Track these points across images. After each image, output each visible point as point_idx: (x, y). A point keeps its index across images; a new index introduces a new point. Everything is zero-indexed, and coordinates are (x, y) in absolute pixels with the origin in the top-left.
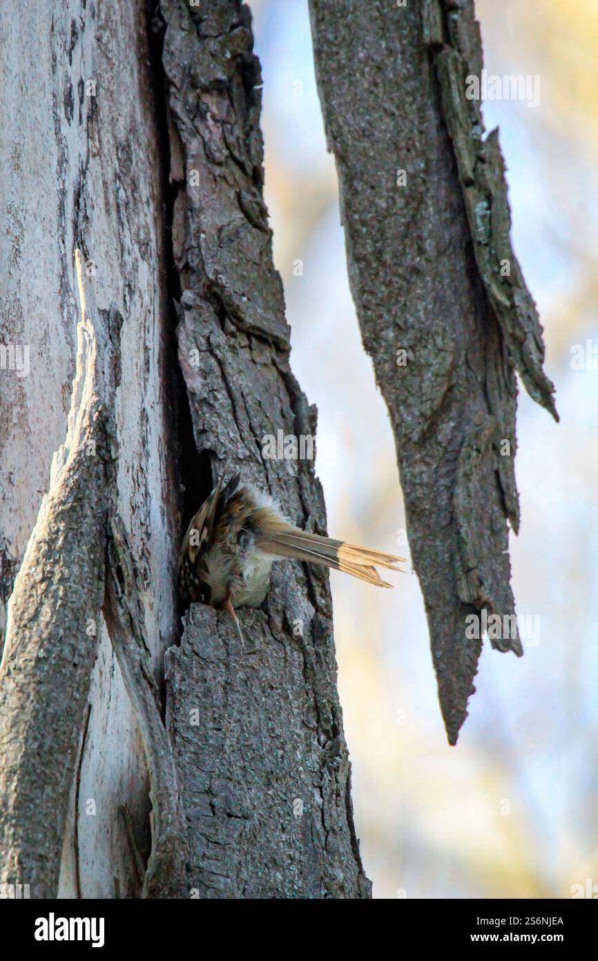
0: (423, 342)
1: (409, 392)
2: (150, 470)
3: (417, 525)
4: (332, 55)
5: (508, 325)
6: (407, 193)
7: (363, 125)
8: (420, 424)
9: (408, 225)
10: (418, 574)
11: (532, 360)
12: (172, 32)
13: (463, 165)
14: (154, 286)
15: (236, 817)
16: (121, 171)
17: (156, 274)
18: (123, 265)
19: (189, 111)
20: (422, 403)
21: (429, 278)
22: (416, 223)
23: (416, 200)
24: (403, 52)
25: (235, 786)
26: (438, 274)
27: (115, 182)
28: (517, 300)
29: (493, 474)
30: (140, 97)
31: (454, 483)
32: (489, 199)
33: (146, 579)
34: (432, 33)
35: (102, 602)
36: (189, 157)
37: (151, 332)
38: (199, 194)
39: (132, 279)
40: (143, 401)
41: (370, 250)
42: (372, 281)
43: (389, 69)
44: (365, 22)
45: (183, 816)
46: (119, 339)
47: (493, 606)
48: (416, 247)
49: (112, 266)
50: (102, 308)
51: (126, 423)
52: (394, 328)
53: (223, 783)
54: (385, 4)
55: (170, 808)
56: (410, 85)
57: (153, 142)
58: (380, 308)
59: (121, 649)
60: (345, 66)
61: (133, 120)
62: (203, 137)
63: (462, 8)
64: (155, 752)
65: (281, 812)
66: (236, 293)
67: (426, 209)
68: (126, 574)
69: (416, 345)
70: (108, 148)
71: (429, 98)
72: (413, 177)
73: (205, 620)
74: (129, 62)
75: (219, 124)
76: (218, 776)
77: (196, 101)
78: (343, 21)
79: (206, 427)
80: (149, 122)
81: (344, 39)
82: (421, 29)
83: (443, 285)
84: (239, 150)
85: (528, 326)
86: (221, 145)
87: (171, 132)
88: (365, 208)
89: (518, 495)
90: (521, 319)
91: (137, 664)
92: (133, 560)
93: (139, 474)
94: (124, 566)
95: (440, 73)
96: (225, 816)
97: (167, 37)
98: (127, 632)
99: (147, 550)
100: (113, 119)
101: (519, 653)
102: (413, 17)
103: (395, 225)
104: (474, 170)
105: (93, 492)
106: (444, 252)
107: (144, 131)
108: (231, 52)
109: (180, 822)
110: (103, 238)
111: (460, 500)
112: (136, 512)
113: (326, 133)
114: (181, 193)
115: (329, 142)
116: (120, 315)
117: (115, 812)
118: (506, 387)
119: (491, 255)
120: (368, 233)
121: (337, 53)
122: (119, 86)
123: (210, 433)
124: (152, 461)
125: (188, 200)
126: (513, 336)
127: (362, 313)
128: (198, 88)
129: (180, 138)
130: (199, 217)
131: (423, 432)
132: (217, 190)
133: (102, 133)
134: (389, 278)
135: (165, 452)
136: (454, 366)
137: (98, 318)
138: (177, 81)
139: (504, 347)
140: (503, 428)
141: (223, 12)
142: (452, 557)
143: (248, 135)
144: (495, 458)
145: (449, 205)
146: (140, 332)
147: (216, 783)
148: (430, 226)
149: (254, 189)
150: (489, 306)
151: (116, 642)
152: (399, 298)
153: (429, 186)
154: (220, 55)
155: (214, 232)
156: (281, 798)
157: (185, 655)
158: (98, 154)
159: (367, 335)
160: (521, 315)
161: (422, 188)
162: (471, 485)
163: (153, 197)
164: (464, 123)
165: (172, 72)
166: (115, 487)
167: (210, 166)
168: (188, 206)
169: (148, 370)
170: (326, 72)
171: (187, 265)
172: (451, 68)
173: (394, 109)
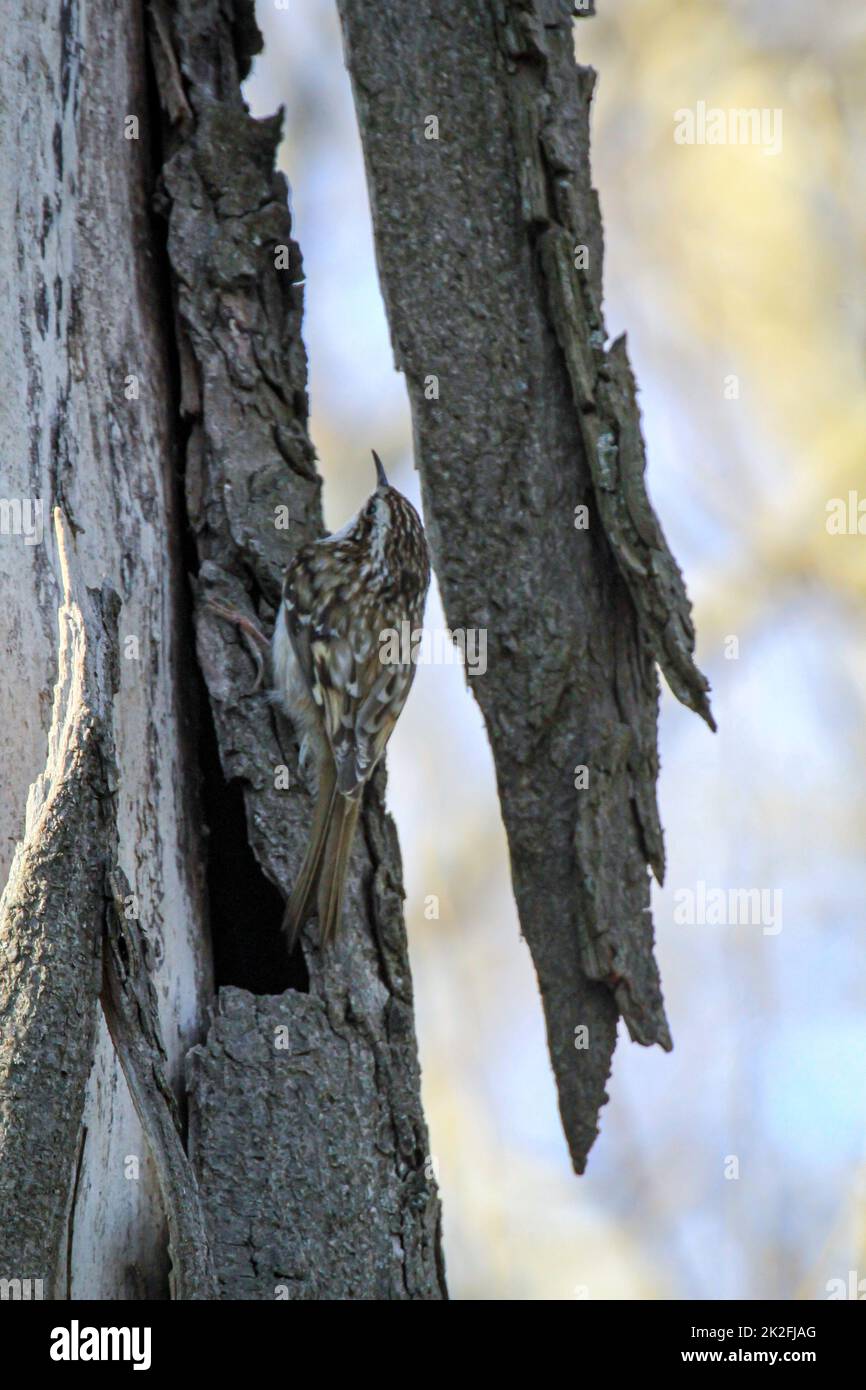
0: (531, 625)
1: (512, 694)
2: (161, 807)
3: (525, 876)
4: (398, 238)
5: (644, 601)
6: (504, 423)
7: (443, 332)
8: (526, 737)
9: (506, 468)
10: (529, 941)
11: (677, 649)
12: (182, 211)
13: (580, 385)
14: (163, 557)
15: (287, 1277)
16: (115, 400)
17: (165, 540)
18: (119, 528)
19: (206, 318)
20: (531, 708)
21: (535, 539)
22: (517, 465)
23: (516, 433)
24: (495, 233)
25: (284, 1235)
26: (547, 534)
27: (107, 415)
28: (657, 568)
29: (628, 804)
30: (140, 301)
31: (575, 816)
32: (616, 429)
33: (158, 955)
34: (534, 206)
35: (98, 987)
36: (206, 380)
37: (160, 618)
38: (221, 430)
39: (132, 546)
40: (150, 713)
41: (455, 502)
42: (459, 544)
43: (477, 256)
44: (442, 194)
45: (215, 1277)
46: (116, 629)
47: (631, 982)
48: (517, 497)
49: (104, 529)
50: (92, 587)
51: (128, 742)
52: (489, 608)
53: (268, 1231)
54: (469, 168)
55: (196, 1267)
56: (505, 279)
57: (157, 360)
58: (470, 581)
59: (126, 1051)
60: (416, 253)
61: (130, 331)
62: (225, 353)
63: (573, 172)
64: (174, 1190)
65: (348, 1270)
66: (274, 563)
67: (530, 446)
68: (131, 948)
69: (519, 631)
70: (96, 369)
71: (532, 294)
72: (512, 402)
73: (240, 1010)
74: (122, 253)
75: (246, 335)
76: (261, 1222)
77: (214, 305)
78: (413, 192)
79: (237, 745)
80: (152, 334)
81: (414, 216)
82: (518, 201)
83: (555, 548)
84: (275, 370)
85: (672, 603)
86: (250, 363)
87: (181, 346)
88: (447, 444)
89: (662, 832)
90: (662, 593)
91: (148, 1071)
92: (140, 930)
93: (147, 812)
94: (128, 938)
95: (546, 263)
96: (272, 1276)
97: (173, 218)
98: (133, 1028)
99: (159, 915)
100: (102, 330)
101: (668, 1047)
102: (507, 186)
103: (489, 469)
104: (595, 391)
105: (85, 837)
106: (556, 503)
107: (145, 346)
108: (261, 237)
109: (210, 1286)
110: (92, 491)
111: (584, 840)
112: (143, 864)
113: (393, 344)
114: (196, 429)
115: (397, 357)
116: (117, 596)
117: (121, 1273)
118: (643, 686)
119: (619, 506)
120: (452, 479)
121: (405, 236)
122: (109, 285)
123: (242, 755)
124: (163, 794)
125: (206, 439)
126: (651, 615)
127: (446, 588)
128: (216, 286)
129: (193, 355)
130: (221, 461)
131: (532, 749)
132: (246, 424)
133: (88, 349)
134: (481, 540)
135: (181, 782)
136: (573, 658)
137: (87, 600)
138: (189, 278)
139: (640, 632)
140: (640, 741)
141: (249, 183)
142: (574, 919)
143: (285, 349)
144: (631, 783)
145: (561, 439)
146: (144, 619)
147: (259, 1232)
148: (536, 468)
149: (296, 422)
150: (618, 576)
151: (120, 1041)
152: (496, 567)
153: (532, 413)
154: (246, 241)
155: (243, 482)
156: (347, 1251)
157: (213, 1057)
158: (83, 378)
159: (453, 618)
160: (663, 587)
161: (525, 417)
162: (598, 820)
163: (158, 435)
164: (579, 328)
165: (181, 264)
166: (114, 830)
167: (235, 392)
168: (207, 447)
169: (156, 671)
170: (391, 261)
171: (206, 528)
172: (559, 252)
173: (484, 312)
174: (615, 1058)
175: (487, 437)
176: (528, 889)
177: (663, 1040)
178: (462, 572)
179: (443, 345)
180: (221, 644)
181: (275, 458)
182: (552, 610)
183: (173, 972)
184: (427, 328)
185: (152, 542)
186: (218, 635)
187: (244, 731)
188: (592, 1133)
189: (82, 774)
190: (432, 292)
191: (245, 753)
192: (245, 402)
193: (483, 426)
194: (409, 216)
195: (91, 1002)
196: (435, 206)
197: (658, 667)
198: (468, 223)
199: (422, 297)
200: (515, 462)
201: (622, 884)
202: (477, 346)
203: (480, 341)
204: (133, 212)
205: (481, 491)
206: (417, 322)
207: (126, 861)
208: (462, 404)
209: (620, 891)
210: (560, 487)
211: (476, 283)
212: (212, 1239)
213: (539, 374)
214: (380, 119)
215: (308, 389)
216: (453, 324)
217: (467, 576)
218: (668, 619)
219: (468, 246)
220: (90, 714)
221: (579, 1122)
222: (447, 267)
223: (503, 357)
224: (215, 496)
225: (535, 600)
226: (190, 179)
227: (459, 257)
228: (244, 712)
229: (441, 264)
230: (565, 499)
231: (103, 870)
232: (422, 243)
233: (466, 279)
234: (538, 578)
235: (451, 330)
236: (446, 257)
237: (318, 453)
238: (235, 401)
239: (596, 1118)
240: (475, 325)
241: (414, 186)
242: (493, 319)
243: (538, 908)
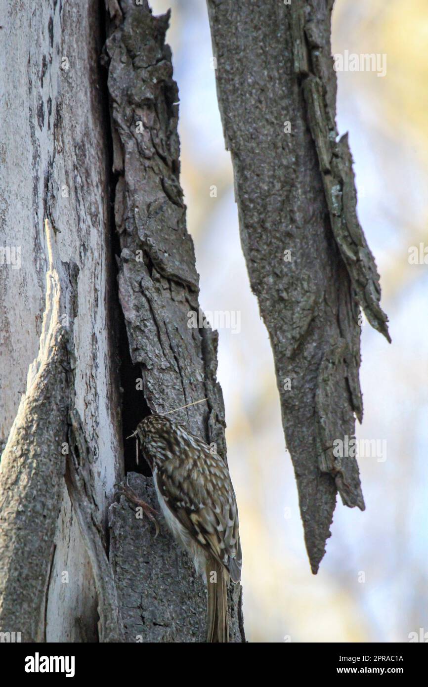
0: (294, 286)
1: (284, 321)
2: (98, 377)
3: (289, 417)
4: (228, 81)
5: (354, 274)
6: (282, 179)
7: (251, 130)
8: (291, 344)
9: (283, 202)
10: (291, 452)
11: (371, 299)
12: (115, 64)
13: (323, 160)
14: (102, 246)
15: (160, 625)
16: (78, 163)
17: (103, 236)
18: (79, 230)
19: (127, 121)
20: (293, 329)
21: (298, 240)
22: (289, 201)
23: (289, 184)
24: (280, 79)
25: (159, 603)
26: (304, 237)
27: (74, 171)
28: (361, 256)
29: (344, 380)
30: (92, 110)
31: (316, 386)
32: (341, 183)
33: (95, 455)
34: (301, 65)
35: (64, 472)
36: (127, 153)
37: (99, 278)
38: (133, 179)
39: (86, 241)
40: (93, 328)
41: (256, 220)
42: (257, 242)
43: (270, 91)
44: (253, 58)
45: (122, 625)
46: (76, 283)
47: (344, 474)
48: (288, 217)
49: (71, 231)
50: (64, 261)
51: (81, 344)
52: (273, 276)
53: (150, 601)
54: (267, 44)
55: (112, 619)
56: (285, 102)
57: (101, 142)
58: (263, 261)
59: (77, 505)
60: (238, 89)
61: (87, 127)
62: (136, 139)
63: (322, 47)
64: (102, 578)
65: (192, 622)
66: (160, 250)
67: (296, 191)
68: (81, 451)
69: (288, 288)
70: (69, 147)
71: (298, 111)
72: (287, 167)
73: (138, 484)
74: (84, 86)
75: (148, 130)
76: (147, 596)
77: (131, 114)
78: (237, 57)
79: (138, 346)
80: (98, 129)
81: (237, 69)
82: (292, 62)
83: (308, 245)
84: (163, 149)
85: (369, 274)
86: (150, 145)
87: (114, 135)
88: (253, 190)
89: (362, 395)
90: (364, 269)
91: (89, 516)
92: (86, 441)
93: (91, 380)
94: (79, 446)
95: (306, 94)
96: (152, 625)
97: (111, 68)
98: (81, 493)
99: (96, 434)
100: (72, 126)
101: (362, 508)
102: (286, 54)
103: (274, 202)
104: (331, 163)
105: (58, 392)
106: (309, 222)
107: (95, 135)
108: (157, 79)
109: (120, 630)
110: (65, 211)
111: (321, 398)
112: (88, 407)
113: (225, 136)
114: (120, 178)
115: (226, 143)
116: (77, 266)
117: (73, 622)
118: (353, 318)
119: (342, 224)
120: (255, 208)
121: (233, 80)
122: (76, 103)
123: (142, 351)
124: (99, 370)
125: (126, 184)
126: (358, 281)
127: (250, 265)
128: (133, 104)
129: (120, 140)
130: (133, 196)
131: (294, 350)
132: (147, 177)
133: (65, 136)
134: (269, 240)
135: (109, 365)
136: (316, 303)
137: (62, 268)
138: (118, 99)
139: (351, 289)
140: (351, 348)
141: (151, 50)
142: (314, 440)
143: (168, 138)
144: (346, 369)
145: (313, 188)
146: (91, 278)
147: (146, 602)
148: (299, 202)
149: (173, 176)
150: (341, 261)
151: (74, 500)
152: (277, 255)
153: (298, 174)
154: (149, 80)
155: (145, 207)
156: (192, 611)
157: (124, 509)
158: (61, 151)
159: (254, 281)
160: (364, 266)
161: (294, 176)
162: (328, 388)
163: (101, 182)
164: (323, 130)
165: (115, 92)
166: (73, 389)
167: (141, 160)
168: (126, 187)
169: (97, 305)
170: (225, 93)
171: (125, 231)
172: (314, 90)
173: (273, 120)
174: (334, 513)
175: (274, 186)
176: (291, 423)
177: (360, 504)
178: (259, 256)
179: (252, 137)
180: (131, 292)
181: (161, 195)
182: (306, 277)
183: (103, 464)
184: (243, 128)
185: (96, 238)
186: (130, 287)
187: (143, 338)
188: (322, 552)
189: (57, 359)
190: (246, 109)
191: (144, 350)
192: (146, 165)
193: (271, 180)
194: (235, 69)
195: (59, 478)
196: (249, 64)
197: (361, 308)
198: (266, 73)
199: (240, 111)
200: (288, 200)
201: (340, 422)
202: (269, 138)
203: (271, 136)
204: (90, 65)
205: (270, 214)
206: (238, 125)
207: (80, 405)
208: (261, 168)
209: (339, 425)
210: (311, 213)
211: (269, 104)
212: (121, 604)
213: (302, 153)
214: (221, 18)
215: (180, 159)
216: (257, 126)
217: (262, 259)
218: (367, 284)
219: (265, 85)
220: (62, 328)
221: (315, 546)
222: (254, 96)
223: (282, 144)
224: (130, 215)
225: (297, 273)
226: (120, 47)
227: (260, 91)
228: (143, 328)
229: (251, 94)
230: (314, 219)
231: (67, 409)
232: (242, 84)
233: (264, 103)
234: (299, 260)
235: (255, 129)
236: (254, 91)
237: (184, 193)
238: (142, 165)
239: (324, 545)
240: (269, 127)
241: (237, 53)
242: (277, 124)
243: (296, 433)
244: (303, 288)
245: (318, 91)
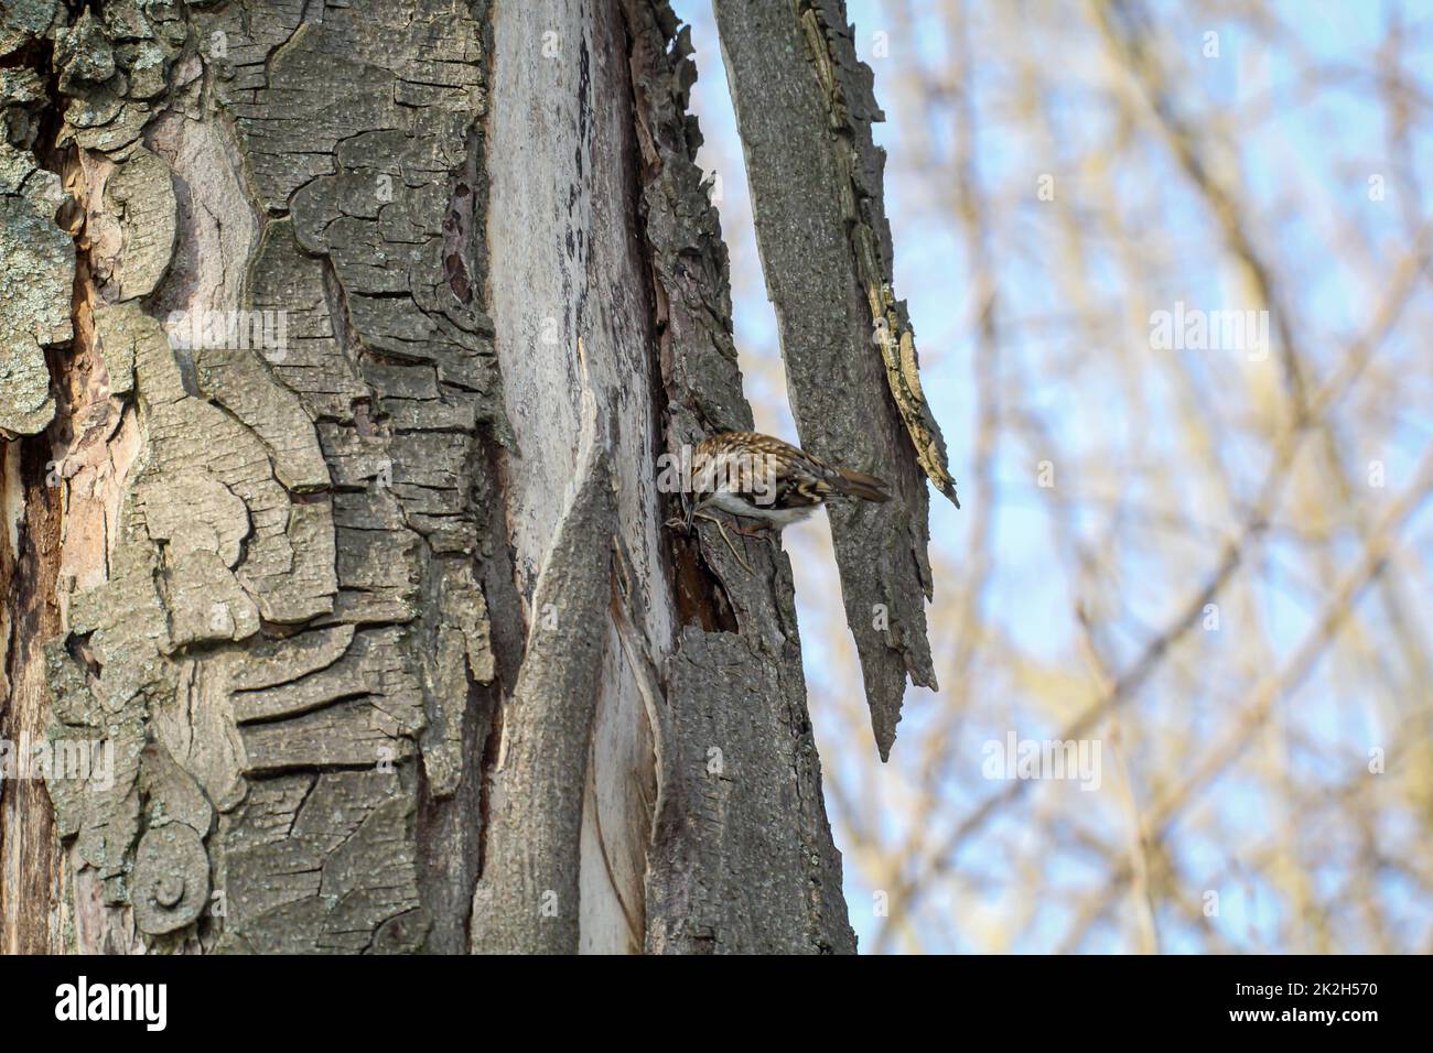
0: (850, 447)
3: (850, 591)
4: (769, 226)
6: (832, 333)
7: (796, 279)
9: (834, 358)
12: (654, 213)
18: (619, 371)
19: (670, 269)
21: (852, 399)
22: (841, 357)
23: (840, 339)
24: (826, 228)
26: (859, 395)
29: (912, 555)
34: (848, 211)
36: (671, 303)
38: (680, 330)
41: (805, 375)
42: (807, 399)
43: (815, 240)
44: (795, 203)
47: (913, 651)
48: (841, 374)
52: (826, 436)
54: (810, 191)
56: (833, 253)
58: (815, 420)
60: (780, 235)
62: (681, 289)
67: (848, 347)
69: (844, 449)
70: (604, 284)
71: (848, 262)
72: (837, 321)
75: (694, 282)
78: (777, 201)
81: (778, 214)
82: (839, 210)
83: (864, 405)
84: (711, 302)
86: (697, 296)
88: (800, 342)
95: (856, 244)
97: (650, 216)
100: (607, 265)
101: (935, 689)
102: (832, 202)
104: (885, 315)
114: (665, 330)
117: (628, 772)
119: (901, 378)
120: (803, 362)
121: (773, 225)
126: (921, 439)
128: (674, 252)
129: (663, 288)
131: (852, 516)
134: (820, 397)
136: (875, 465)
138: (659, 247)
144: (911, 540)
148: (852, 359)
149: (725, 334)
150: (900, 417)
152: (830, 413)
154: (693, 230)
161: (845, 330)
165: (655, 240)
167: (688, 310)
168: (672, 339)
171: (672, 383)
172: (864, 238)
173: (820, 270)
174: (905, 695)
175: (823, 339)
176: (852, 597)
177: (932, 685)
178: (810, 415)
179: (796, 287)
181: (712, 348)
182: (863, 439)
184: (786, 277)
185: (640, 384)
188: (892, 737)
190: (789, 257)
192: (694, 317)
193: (820, 333)
194: (775, 214)
196: (790, 210)
198: (810, 221)
199: (783, 259)
200: (838, 355)
201: (907, 595)
202: (817, 289)
203: (819, 285)
205: (820, 369)
206: (781, 273)
208: (808, 320)
209: (905, 599)
211: (815, 254)
213: (853, 307)
214: (758, 160)
215: (732, 318)
216: (802, 276)
217: (813, 418)
218: (930, 442)
219: (810, 233)
221: (884, 732)
222: (798, 243)
223: (832, 297)
225: (853, 432)
226: (660, 196)
227: (804, 239)
229: (794, 242)
230: (870, 378)
232: (783, 230)
233: (809, 251)
234: (854, 420)
235: (801, 279)
236: (797, 238)
238: (688, 315)
239: (894, 729)
240: (815, 277)
241: (777, 198)
242: (826, 275)
243: (858, 609)
244: (859, 450)
245: (868, 239)
